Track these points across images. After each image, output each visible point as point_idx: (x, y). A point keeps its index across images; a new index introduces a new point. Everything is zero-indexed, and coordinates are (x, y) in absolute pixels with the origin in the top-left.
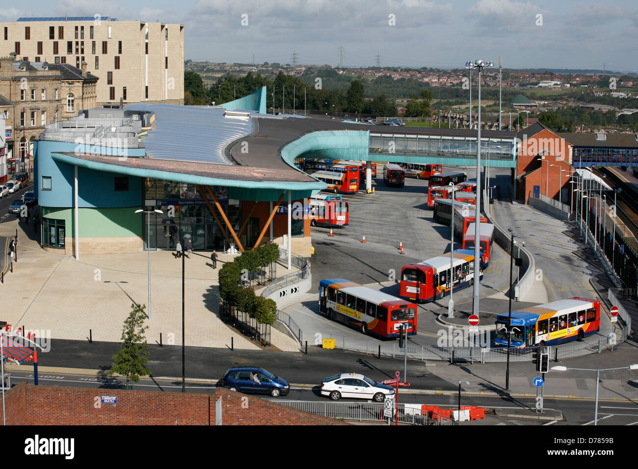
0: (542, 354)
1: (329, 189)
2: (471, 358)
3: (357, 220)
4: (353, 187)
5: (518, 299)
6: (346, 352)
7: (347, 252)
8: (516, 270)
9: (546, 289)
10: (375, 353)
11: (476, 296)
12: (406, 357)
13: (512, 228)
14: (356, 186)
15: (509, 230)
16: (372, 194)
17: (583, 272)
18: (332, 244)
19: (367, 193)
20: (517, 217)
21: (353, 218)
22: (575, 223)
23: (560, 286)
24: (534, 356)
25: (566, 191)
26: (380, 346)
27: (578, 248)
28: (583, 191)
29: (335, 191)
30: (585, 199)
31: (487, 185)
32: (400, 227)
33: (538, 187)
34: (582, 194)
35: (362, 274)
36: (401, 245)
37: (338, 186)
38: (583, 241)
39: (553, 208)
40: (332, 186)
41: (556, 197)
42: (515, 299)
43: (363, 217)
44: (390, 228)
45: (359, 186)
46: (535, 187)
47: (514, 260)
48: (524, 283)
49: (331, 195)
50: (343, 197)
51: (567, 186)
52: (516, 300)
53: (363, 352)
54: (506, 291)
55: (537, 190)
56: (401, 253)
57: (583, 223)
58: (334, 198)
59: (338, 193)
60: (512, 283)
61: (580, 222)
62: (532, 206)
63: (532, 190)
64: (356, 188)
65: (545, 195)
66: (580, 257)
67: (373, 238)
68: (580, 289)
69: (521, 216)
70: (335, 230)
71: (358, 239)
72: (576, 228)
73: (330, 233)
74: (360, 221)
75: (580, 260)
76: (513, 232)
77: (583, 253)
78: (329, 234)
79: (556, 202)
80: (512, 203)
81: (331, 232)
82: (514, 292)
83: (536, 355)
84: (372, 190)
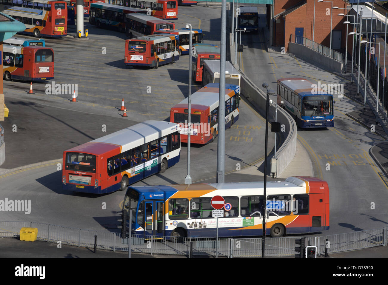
0: (307, 247)
1: (27, 31)
2: (215, 252)
3: (65, 72)
4: (60, 29)
5: (275, 174)
6: (51, 245)
7: (52, 115)
8: (273, 137)
9: (312, 161)
10: (89, 246)
11: (222, 171)
12: (130, 251)
13: (268, 83)
14: (63, 27)
15: (264, 86)
16: (85, 39)
17: (361, 140)
18: (32, 104)
19: (79, 37)
20: (273, 68)
21: (60, 69)
22: (350, 76)
23: (330, 157)
24: (297, 249)
25: (338, 34)
26: (96, 237)
27: (354, 109)
28: (361, 34)
29: (36, 34)
30: (364, 45)
31: (235, 28)
32: (120, 81)
33: (302, 30)
34: (361, 38)
35: (72, 142)
36: (123, 105)
37: (39, 28)
38: (360, 100)
39: (321, 57)
40: (31, 27)
41: (325, 43)
42: (271, 174)
43: (74, 69)
44: (109, 83)
45: (68, 27)
46: (297, 29)
47: (270, 125)
48: (283, 154)
49: (30, 39)
50: (46, 42)
51: (340, 28)
52: (273, 176)
53: (74, 244)
54: (259, 165)
55: (300, 33)
56: (122, 116)
57: (361, 76)
58: (34, 44)
59: (40, 37)
60: (268, 154)
61: (357, 75)
62: (294, 54)
63: (294, 33)
64: (63, 29)
65: (311, 40)
66: (356, 121)
67: (86, 96)
68: (356, 161)
69: (279, 67)
70: (37, 85)
71: (66, 98)
72: (352, 83)
73: (29, 89)
74: (68, 73)
75: (357, 124)
76: (269, 88)
77: (360, 115)
78: (28, 91)
79: (326, 49)
80: (267, 51)
81: (31, 89)
82: (270, 166)
83: (300, 248)
84: (84, 33)
